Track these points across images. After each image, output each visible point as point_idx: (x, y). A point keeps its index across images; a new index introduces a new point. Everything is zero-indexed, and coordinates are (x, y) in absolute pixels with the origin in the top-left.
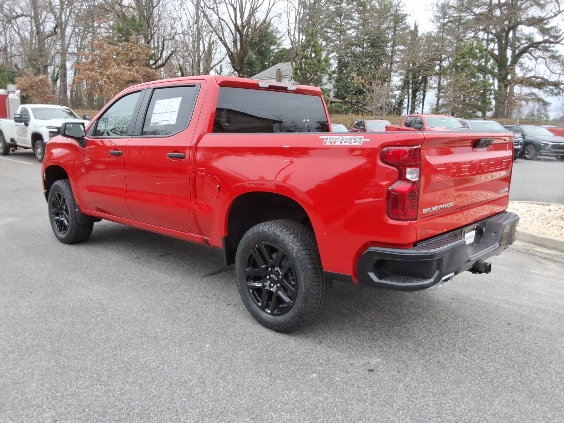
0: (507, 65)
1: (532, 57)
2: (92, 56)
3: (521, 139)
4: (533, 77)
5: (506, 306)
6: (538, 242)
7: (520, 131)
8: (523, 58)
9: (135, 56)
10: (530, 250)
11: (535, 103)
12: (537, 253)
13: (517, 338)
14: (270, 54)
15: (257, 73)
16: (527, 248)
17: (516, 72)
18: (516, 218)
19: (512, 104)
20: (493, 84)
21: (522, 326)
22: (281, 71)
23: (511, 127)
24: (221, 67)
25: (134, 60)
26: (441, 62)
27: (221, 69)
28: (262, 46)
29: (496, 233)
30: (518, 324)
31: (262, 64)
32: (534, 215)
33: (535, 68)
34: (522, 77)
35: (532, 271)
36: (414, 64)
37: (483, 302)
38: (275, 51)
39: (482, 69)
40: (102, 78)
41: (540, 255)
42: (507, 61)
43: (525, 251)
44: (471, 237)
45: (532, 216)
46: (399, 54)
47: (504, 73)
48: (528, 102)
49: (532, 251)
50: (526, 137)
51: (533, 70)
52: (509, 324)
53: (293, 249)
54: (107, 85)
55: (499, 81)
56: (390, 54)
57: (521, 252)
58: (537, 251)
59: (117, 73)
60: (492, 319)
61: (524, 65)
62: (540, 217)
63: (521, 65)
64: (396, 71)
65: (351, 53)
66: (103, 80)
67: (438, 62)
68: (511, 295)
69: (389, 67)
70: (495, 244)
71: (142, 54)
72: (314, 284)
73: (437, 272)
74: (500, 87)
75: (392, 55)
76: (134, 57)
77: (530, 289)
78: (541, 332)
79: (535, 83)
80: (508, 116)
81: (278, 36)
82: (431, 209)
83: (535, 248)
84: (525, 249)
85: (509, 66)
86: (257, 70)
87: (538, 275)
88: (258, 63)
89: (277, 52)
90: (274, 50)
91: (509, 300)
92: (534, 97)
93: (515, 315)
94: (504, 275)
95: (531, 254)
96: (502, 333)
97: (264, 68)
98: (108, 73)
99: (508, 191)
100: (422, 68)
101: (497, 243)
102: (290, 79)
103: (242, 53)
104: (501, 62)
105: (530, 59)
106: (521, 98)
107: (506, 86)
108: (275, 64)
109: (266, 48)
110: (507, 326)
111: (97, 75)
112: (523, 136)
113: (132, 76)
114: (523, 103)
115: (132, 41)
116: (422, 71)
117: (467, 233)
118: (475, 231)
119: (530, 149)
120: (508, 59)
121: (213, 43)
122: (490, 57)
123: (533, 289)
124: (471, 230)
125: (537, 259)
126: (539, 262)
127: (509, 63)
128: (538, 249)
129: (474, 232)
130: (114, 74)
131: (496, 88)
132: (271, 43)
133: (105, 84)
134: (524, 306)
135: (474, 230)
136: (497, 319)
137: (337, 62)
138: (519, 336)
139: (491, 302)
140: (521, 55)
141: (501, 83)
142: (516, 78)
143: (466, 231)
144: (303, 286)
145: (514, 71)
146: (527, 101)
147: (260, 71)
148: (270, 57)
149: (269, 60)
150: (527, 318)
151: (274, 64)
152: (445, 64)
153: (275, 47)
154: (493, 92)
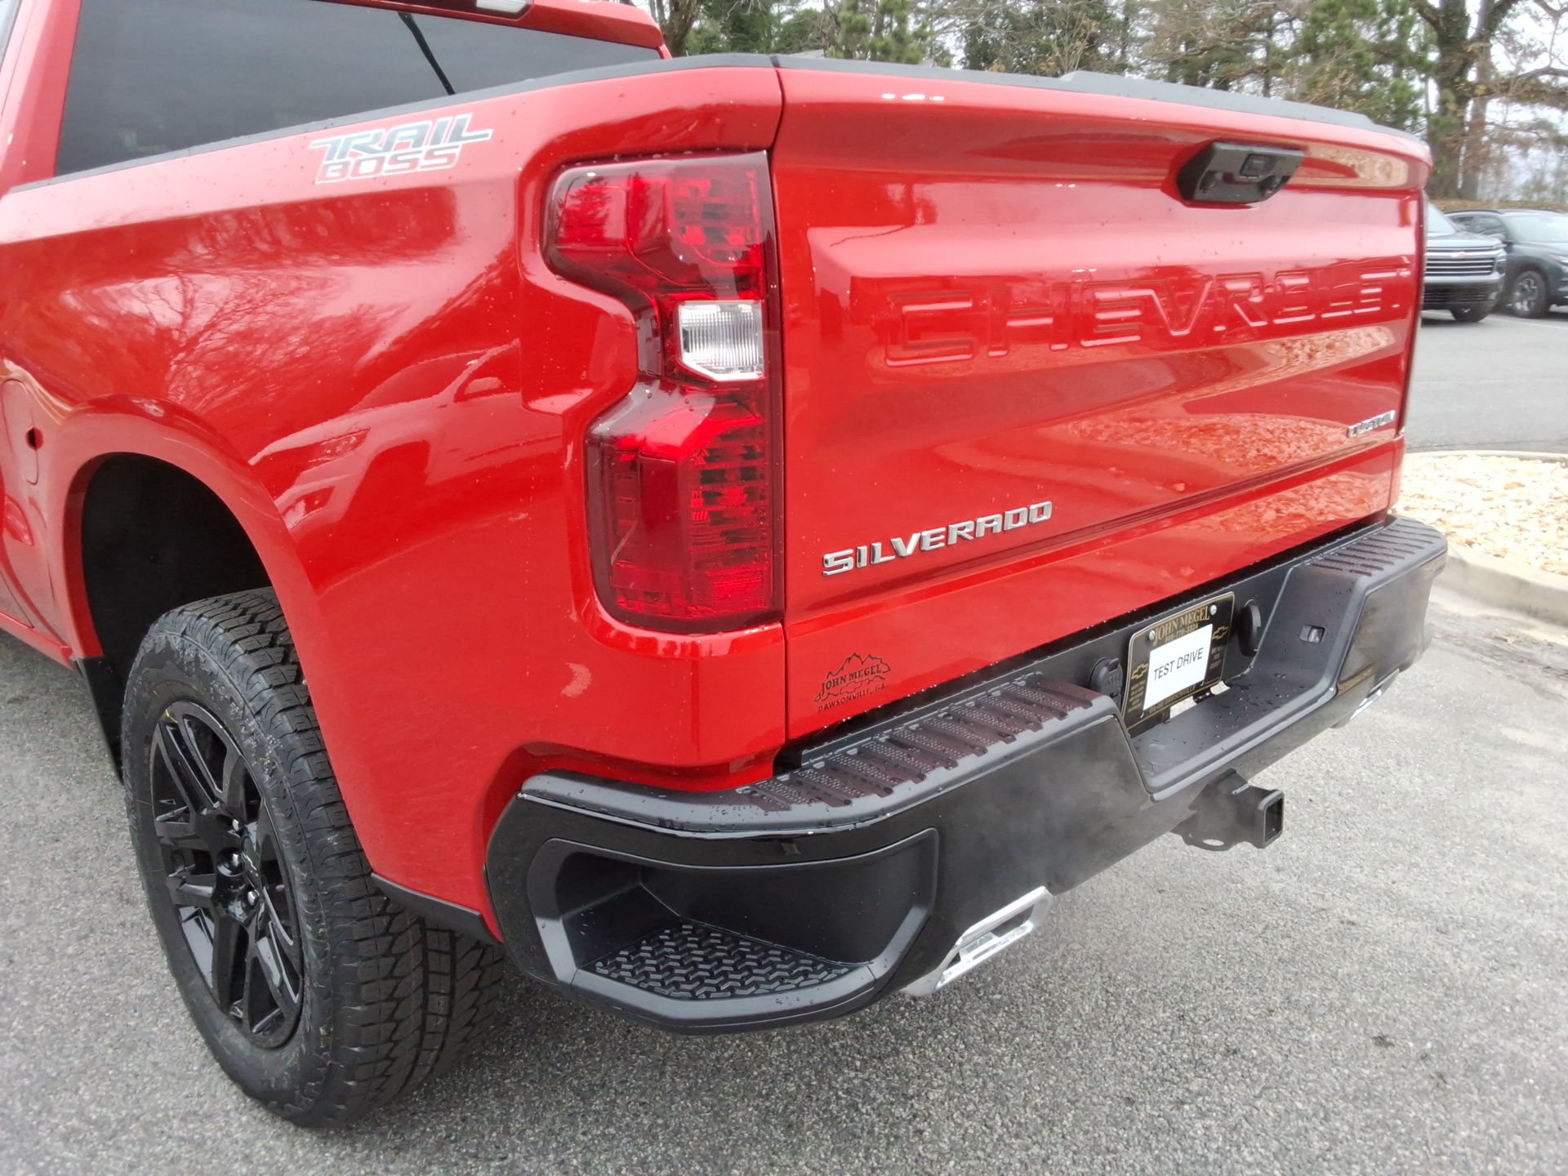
0: (1463, 38)
1: (1541, 12)
3: (1500, 254)
4: (1548, 71)
5: (1385, 922)
6: (1537, 603)
7: (1499, 228)
8: (1515, 16)
10: (1510, 640)
11: (1546, 150)
12: (1535, 651)
13: (1408, 1143)
14: (769, 31)
16: (1499, 633)
17: (1494, 60)
18: (1428, 549)
19: (1481, 159)
20: (1422, 93)
21: (1442, 1049)
23: (1471, 218)
26: (1270, 36)
29: (1321, 630)
30: (1424, 1041)
32: (1529, 503)
33: (1552, 44)
34: (1511, 74)
35: (1512, 734)
36: (1190, 43)
37: (1289, 904)
39: (1392, 53)
41: (1546, 658)
42: (1466, 27)
43: (1489, 641)
44: (1185, 660)
45: (1524, 504)
46: (1145, 17)
47: (1457, 62)
48: (1526, 150)
49: (1518, 642)
50: (1515, 247)
51: (1545, 50)
52: (1381, 1041)
53: (261, 748)
55: (1442, 85)
56: (1120, 16)
57: (1474, 649)
58: (1536, 643)
60: (1309, 1011)
61: (1517, 37)
62: (1551, 510)
63: (1509, 37)
64: (1139, 68)
65: (1006, 17)
67: (1260, 36)
68: (1415, 858)
69: (1118, 53)
70: (1311, 686)
72: (358, 930)
73: (914, 919)
74: (1442, 102)
75: (1127, 19)
77: (1496, 825)
78: (1530, 1093)
79: (1549, 90)
80: (1467, 193)
82: (889, 549)
83: (1529, 627)
84: (1488, 635)
85: (1472, 41)
87: (1535, 751)
90: (780, 16)
91: (1403, 888)
92: (1544, 134)
93: (1420, 979)
94: (1398, 755)
95: (1512, 655)
96: (1342, 1105)
99: (1400, 422)
100: (1215, 55)
101: (1324, 683)
103: (676, 23)
104: (1448, 30)
105: (1536, 18)
106: (1505, 137)
107: (1462, 101)
109: (755, 9)
110: (1375, 1052)
112: (1508, 245)
114: (1512, 151)
116: (1215, 66)
117: (1161, 643)
118: (1210, 627)
119: (1529, 284)
120: (1467, 19)
122: (1413, 17)
123: (1509, 827)
124: (1179, 631)
125: (1535, 674)
126: (1540, 690)
127: (1471, 33)
128: (1542, 633)
129: (1206, 634)
131: (1434, 108)
134: (1463, 926)
135: (1202, 624)
136: (1331, 1008)
137: (964, 44)
138: (1419, 1124)
139: (1320, 904)
140: (1510, 7)
141: (1446, 91)
142: (1493, 77)
143: (1152, 634)
144: (309, 936)
145: (1488, 55)
146: (1524, 145)
148: (771, 37)
150: (1469, 1000)
152: (1284, 40)
153: (784, 8)
154: (1423, 121)
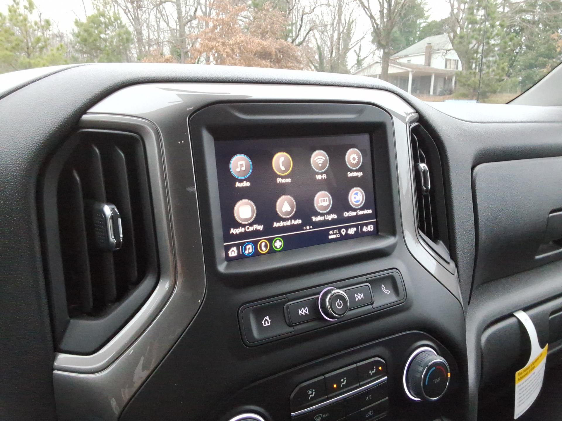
2: (213, 22)
9: (269, 27)
15: (401, 51)
22: (431, 45)
24: (360, 46)
25: (267, 32)
27: (360, 49)
28: (409, 20)
31: (407, 40)
38: (422, 26)
40: (224, 49)
54: (229, 58)
59: (242, 41)
66: (225, 51)
71: (276, 24)
76: (267, 28)
81: (426, 9)
86: (401, 47)
88: (403, 39)
89: (424, 27)
97: (409, 44)
98: (231, 42)
102: (444, 54)
108: (422, 39)
111: (218, 46)
113: (261, 45)
115: (266, 8)
121: (353, 22)
130: (239, 44)
132: (418, 15)
133: (228, 56)
147: (404, 48)
149: (416, 35)
151: (420, 38)
